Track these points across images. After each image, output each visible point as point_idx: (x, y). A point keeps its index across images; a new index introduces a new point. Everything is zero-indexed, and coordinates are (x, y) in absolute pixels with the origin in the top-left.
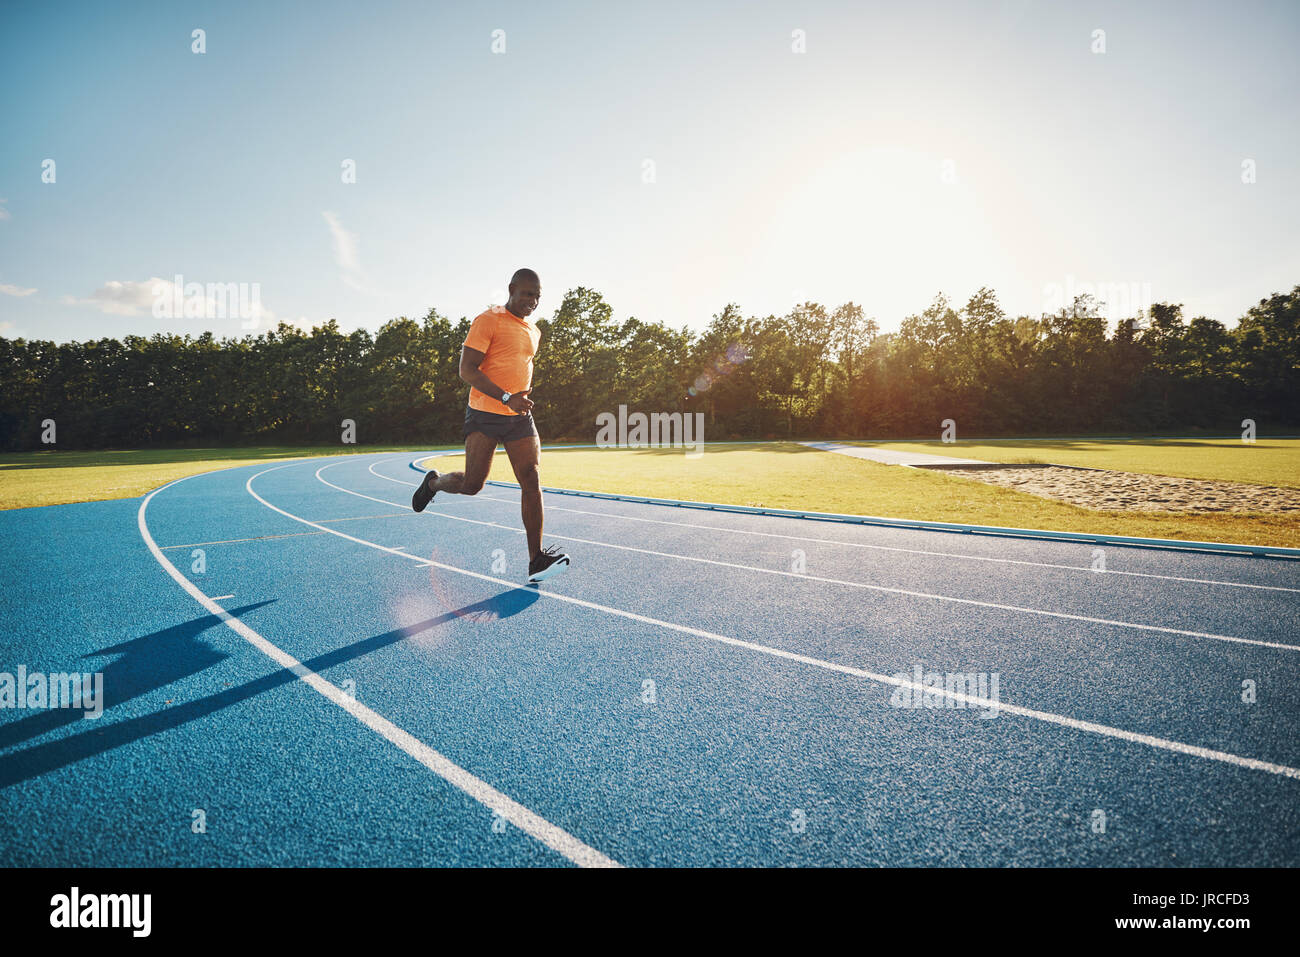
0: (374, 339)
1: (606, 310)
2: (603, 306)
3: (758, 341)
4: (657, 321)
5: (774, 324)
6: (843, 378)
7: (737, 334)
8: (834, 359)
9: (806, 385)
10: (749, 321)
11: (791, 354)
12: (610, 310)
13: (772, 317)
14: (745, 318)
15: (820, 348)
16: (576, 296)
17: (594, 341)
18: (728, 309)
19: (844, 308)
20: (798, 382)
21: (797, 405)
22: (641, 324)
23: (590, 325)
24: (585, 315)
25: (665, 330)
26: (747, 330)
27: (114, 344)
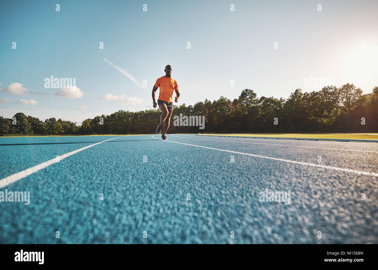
0: (193, 107)
1: (255, 95)
2: (253, 94)
3: (309, 100)
4: (271, 97)
5: (314, 94)
6: (346, 111)
7: (301, 98)
8: (342, 105)
9: (329, 114)
10: (305, 94)
11: (323, 104)
12: (256, 94)
13: (314, 92)
14: (303, 93)
15: (335, 101)
16: (245, 92)
17: (251, 104)
18: (297, 91)
19: (345, 86)
20: (326, 113)
21: (325, 121)
22: (266, 98)
23: (250, 99)
24: (248, 97)
25: (274, 99)
26: (304, 97)
27: (143, 112)
